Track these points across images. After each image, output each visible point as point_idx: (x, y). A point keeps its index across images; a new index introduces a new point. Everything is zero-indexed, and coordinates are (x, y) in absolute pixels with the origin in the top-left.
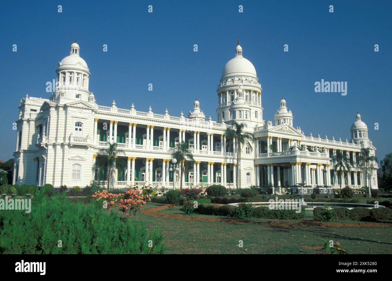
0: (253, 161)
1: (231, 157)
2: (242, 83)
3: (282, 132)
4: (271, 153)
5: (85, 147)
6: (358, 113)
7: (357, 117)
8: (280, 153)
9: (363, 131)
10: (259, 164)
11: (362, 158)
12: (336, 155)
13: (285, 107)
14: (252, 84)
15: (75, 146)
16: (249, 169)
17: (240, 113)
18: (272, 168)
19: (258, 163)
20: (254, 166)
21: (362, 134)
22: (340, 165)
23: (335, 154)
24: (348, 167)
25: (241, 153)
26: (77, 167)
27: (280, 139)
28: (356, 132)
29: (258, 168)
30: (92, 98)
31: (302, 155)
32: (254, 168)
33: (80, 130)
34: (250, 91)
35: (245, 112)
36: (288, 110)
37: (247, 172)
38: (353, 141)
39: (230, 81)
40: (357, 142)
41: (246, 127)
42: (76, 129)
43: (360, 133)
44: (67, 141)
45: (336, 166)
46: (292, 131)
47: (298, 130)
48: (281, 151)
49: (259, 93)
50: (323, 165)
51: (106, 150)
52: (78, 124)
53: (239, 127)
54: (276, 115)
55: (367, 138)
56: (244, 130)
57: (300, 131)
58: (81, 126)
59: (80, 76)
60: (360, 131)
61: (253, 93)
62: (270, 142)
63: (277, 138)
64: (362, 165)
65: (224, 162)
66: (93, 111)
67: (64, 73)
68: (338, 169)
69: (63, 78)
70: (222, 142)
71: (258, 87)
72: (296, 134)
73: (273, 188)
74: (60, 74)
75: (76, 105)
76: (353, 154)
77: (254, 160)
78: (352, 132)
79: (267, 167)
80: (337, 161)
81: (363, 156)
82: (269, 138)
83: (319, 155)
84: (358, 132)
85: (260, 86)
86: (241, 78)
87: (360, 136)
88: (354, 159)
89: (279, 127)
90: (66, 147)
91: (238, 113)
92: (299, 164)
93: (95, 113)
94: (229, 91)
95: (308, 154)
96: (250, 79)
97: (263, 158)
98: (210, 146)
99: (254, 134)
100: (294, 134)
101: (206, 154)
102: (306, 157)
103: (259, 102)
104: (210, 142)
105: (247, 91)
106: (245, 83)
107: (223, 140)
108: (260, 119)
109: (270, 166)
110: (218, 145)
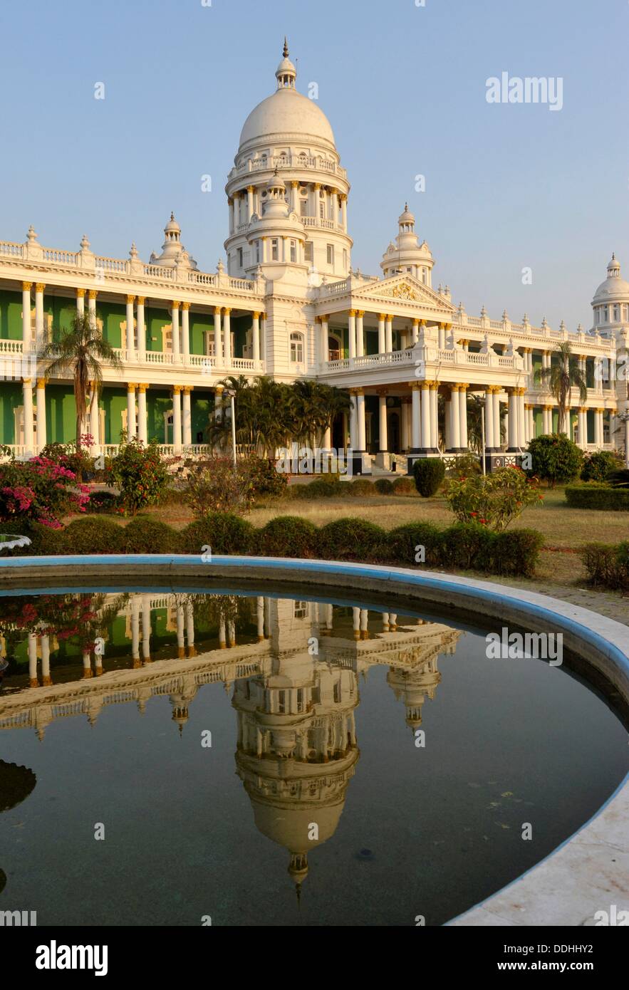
2: (291, 163)
4: (360, 358)
6: (613, 258)
7: (611, 270)
8: (386, 355)
12: (550, 365)
13: (412, 232)
14: (319, 167)
17: (275, 246)
18: (362, 398)
25: (275, 358)
27: (387, 317)
28: (606, 306)
31: (441, 360)
34: (313, 186)
35: (288, 242)
39: (257, 161)
46: (424, 295)
47: (443, 294)
48: (390, 349)
49: (340, 195)
50: (506, 392)
57: (447, 298)
61: (320, 192)
63: (378, 315)
71: (337, 176)
72: (435, 305)
73: (365, 457)
78: (597, 308)
82: (353, 314)
83: (495, 359)
84: (611, 308)
86: (287, 151)
87: (617, 317)
89: (387, 284)
91: (268, 246)
92: (434, 387)
94: (256, 190)
95: (461, 357)
96: (313, 152)
97: (337, 372)
98: (181, 339)
99: (314, 306)
100: (430, 306)
101: (166, 363)
102: (454, 368)
103: (341, 221)
104: (180, 326)
105: (303, 186)
106: (296, 163)
107: (223, 322)
108: (341, 267)
109: (356, 393)
110: (213, 338)
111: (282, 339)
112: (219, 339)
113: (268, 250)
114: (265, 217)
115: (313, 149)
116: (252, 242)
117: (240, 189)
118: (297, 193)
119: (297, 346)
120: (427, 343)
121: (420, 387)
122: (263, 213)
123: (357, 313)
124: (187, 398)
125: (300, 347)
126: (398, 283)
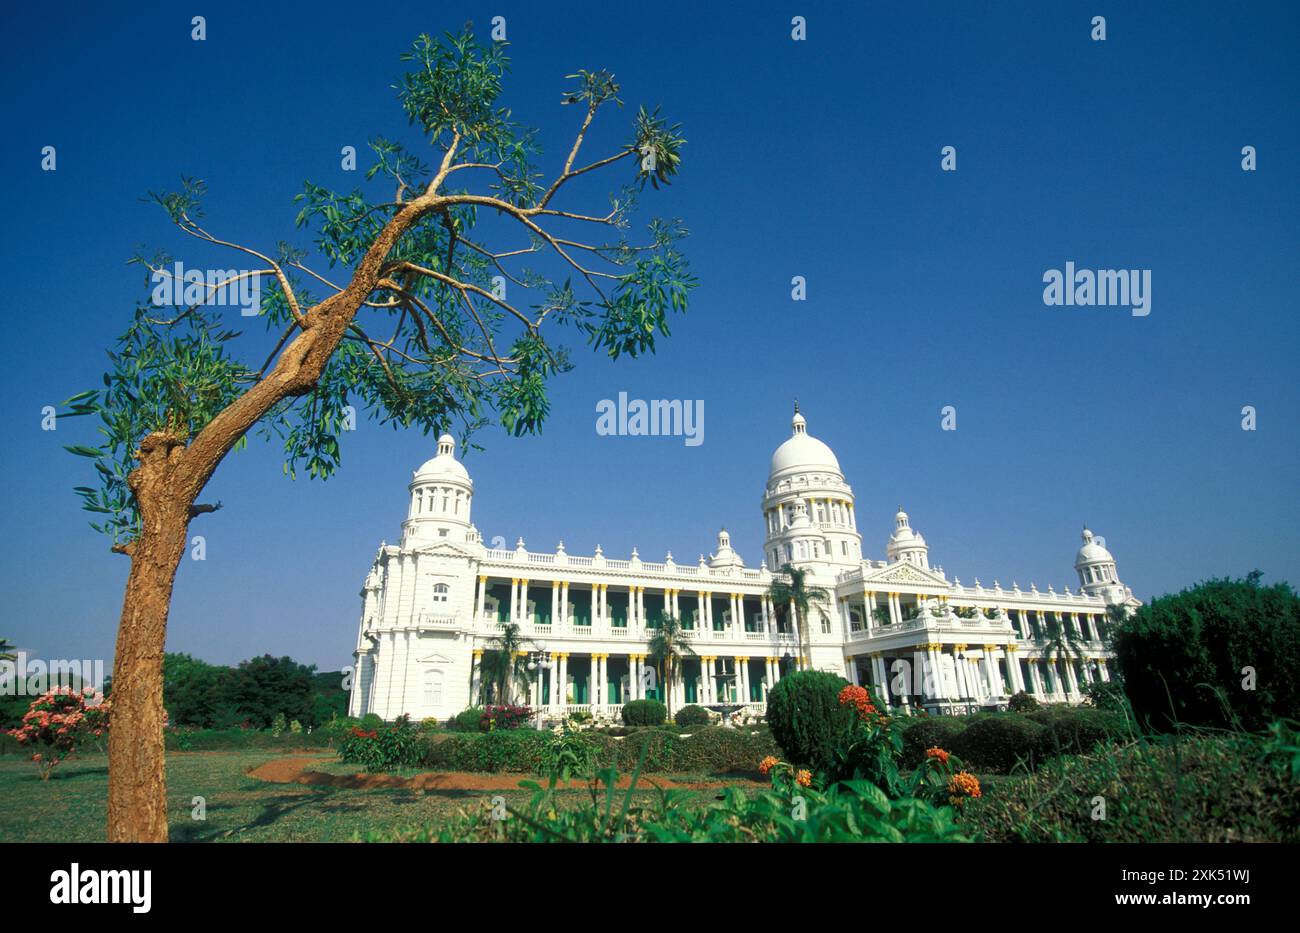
0: (840, 650)
1: (787, 642)
2: (808, 486)
3: (899, 580)
4: (877, 628)
5: (451, 635)
6: (1085, 529)
7: (1085, 539)
8: (898, 624)
9: (1104, 566)
10: (854, 656)
12: (1045, 623)
13: (908, 528)
14: (830, 486)
15: (429, 634)
17: (802, 548)
18: (881, 660)
19: (852, 652)
20: (843, 661)
21: (1103, 574)
22: (1057, 647)
23: (1042, 623)
24: (1078, 652)
25: (810, 632)
26: (434, 676)
27: (894, 595)
28: (1088, 569)
29: (853, 664)
30: (471, 533)
31: (941, 627)
32: (844, 666)
33: (444, 599)
34: (826, 501)
35: (811, 544)
36: (914, 534)
38: (1083, 590)
40: (1095, 592)
41: (813, 574)
42: (436, 598)
43: (1097, 573)
44: (415, 624)
45: (1048, 650)
46: (922, 575)
47: (937, 573)
48: (900, 620)
49: (847, 505)
51: (498, 639)
52: (441, 588)
53: (798, 577)
54: (889, 547)
55: (1116, 581)
56: (809, 581)
57: (942, 576)
58: (446, 591)
59: (452, 495)
60: (1096, 568)
61: (833, 505)
62: (871, 605)
63: (887, 594)
65: (772, 656)
66: (471, 560)
67: (420, 491)
68: (1054, 655)
69: (418, 501)
70: (765, 612)
71: (844, 491)
72: (933, 583)
74: (415, 493)
75: (435, 550)
76: (1089, 619)
77: (844, 647)
78: (1080, 571)
79: (870, 659)
80: (1049, 639)
81: (1114, 622)
82: (867, 595)
83: (986, 625)
84: (1092, 570)
85: (848, 489)
86: (805, 477)
87: (1099, 577)
88: (1094, 633)
89: (892, 567)
90: (413, 635)
91: (797, 547)
92: (937, 648)
93: (479, 564)
94: (784, 506)
95: (956, 622)
96: (824, 476)
97: (859, 640)
98: (738, 621)
99: (836, 590)
100: (927, 583)
101: (727, 640)
102: (952, 632)
103: (850, 523)
104: (737, 612)
105: (819, 501)
106: (813, 485)
107: (768, 607)
108: (854, 558)
109: (876, 657)
110: (760, 619)
111: (813, 618)
112: (766, 621)
113: (797, 550)
114: (793, 526)
116: (784, 545)
117: (772, 506)
118: (815, 506)
119: (826, 622)
120: (927, 614)
121: (926, 649)
122: (791, 523)
123: (870, 594)
124: (745, 666)
125: (828, 622)
126: (900, 568)
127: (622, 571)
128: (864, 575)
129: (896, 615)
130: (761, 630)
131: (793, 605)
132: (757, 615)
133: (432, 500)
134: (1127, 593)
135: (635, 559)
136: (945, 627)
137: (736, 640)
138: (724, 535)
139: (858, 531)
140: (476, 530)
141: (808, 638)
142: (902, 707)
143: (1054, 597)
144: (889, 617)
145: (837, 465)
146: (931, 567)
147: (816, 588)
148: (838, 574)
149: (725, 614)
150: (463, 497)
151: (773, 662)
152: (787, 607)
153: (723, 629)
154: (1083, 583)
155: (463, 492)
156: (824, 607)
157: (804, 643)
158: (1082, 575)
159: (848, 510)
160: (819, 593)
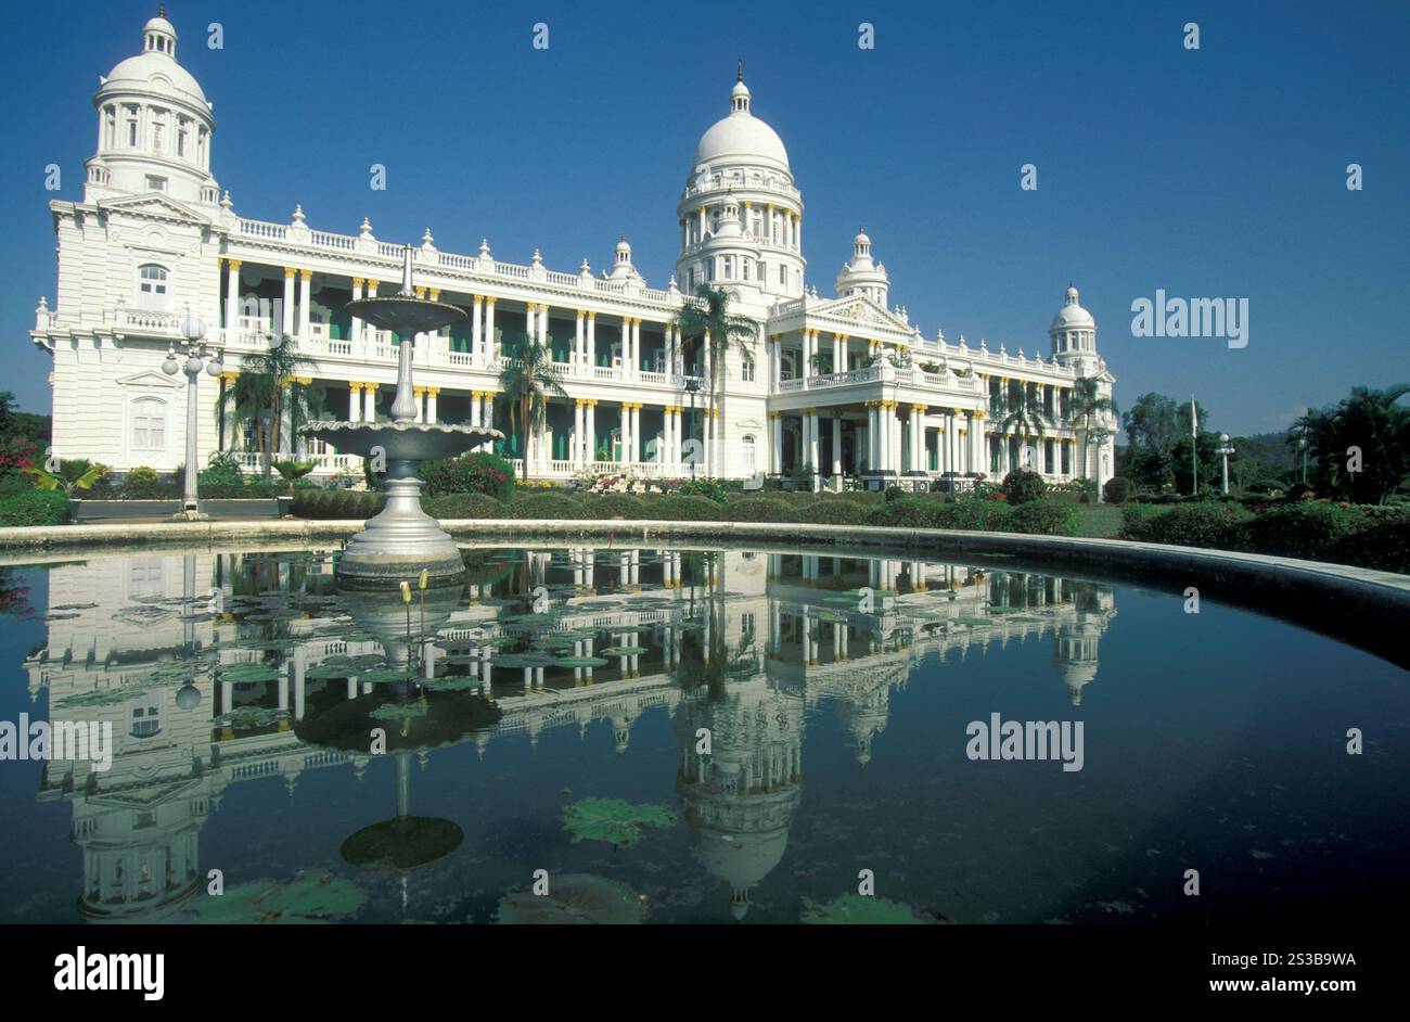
0: (763, 403)
3: (850, 319)
4: (814, 378)
8: (841, 374)
9: (1083, 333)
10: (780, 412)
11: (1077, 403)
12: (1007, 392)
13: (868, 256)
14: (773, 188)
16: (751, 424)
17: (728, 263)
18: (815, 420)
19: (777, 407)
20: (765, 418)
21: (1080, 343)
23: (1005, 391)
24: (1039, 428)
25: (727, 377)
27: (842, 338)
28: (1064, 335)
29: (777, 422)
30: (208, 189)
31: (901, 381)
32: (765, 423)
33: (160, 290)
35: (741, 261)
36: (875, 264)
37: (744, 434)
38: (1055, 359)
40: (1067, 362)
41: (739, 300)
42: (145, 287)
43: (1074, 341)
45: (1006, 423)
46: (880, 316)
47: (899, 315)
48: (845, 369)
49: (794, 216)
50: (964, 414)
52: (154, 272)
53: (717, 301)
55: (1092, 352)
56: (732, 309)
57: (904, 319)
59: (170, 121)
60: (1074, 334)
61: (775, 215)
62: (810, 347)
63: (833, 335)
64: (1076, 421)
65: (673, 404)
67: (111, 110)
69: (110, 126)
70: (668, 345)
71: (789, 197)
72: (892, 327)
73: (817, 479)
75: (139, 208)
76: (1055, 392)
77: (768, 400)
79: (800, 420)
80: (1010, 411)
81: (1080, 398)
82: (808, 333)
83: (953, 381)
84: (1069, 337)
86: (741, 172)
87: (1074, 346)
88: (1057, 408)
89: (842, 303)
91: (721, 264)
92: (891, 408)
93: (225, 240)
94: (708, 210)
95: (920, 378)
96: (767, 173)
97: (789, 391)
98: (631, 356)
99: (767, 326)
100: (886, 327)
101: (615, 380)
102: (912, 388)
103: (794, 242)
104: (630, 343)
105: (757, 207)
106: (750, 184)
107: (674, 340)
108: (794, 288)
109: (809, 414)
110: (662, 356)
111: (733, 358)
112: (669, 357)
113: (721, 267)
114: (718, 235)
115: (766, 170)
116: (703, 261)
117: (691, 210)
118: (750, 213)
119: (749, 366)
120: (885, 362)
121: (877, 407)
122: (716, 232)
123: (812, 333)
124: (636, 416)
125: (752, 366)
126: (854, 304)
127: (462, 270)
128: (807, 306)
129: (840, 363)
130: (662, 368)
131: (707, 340)
132: (658, 351)
133: (133, 126)
134: (1100, 367)
135: (484, 255)
136: (904, 381)
137: (627, 381)
138: (624, 247)
139: (802, 255)
140: (215, 184)
141: (723, 385)
142: (832, 477)
143: (1023, 363)
144: (832, 364)
145: (787, 163)
146: (891, 307)
147: (741, 319)
148: (772, 305)
149: (613, 347)
150: (192, 129)
151: (673, 412)
152: (699, 342)
153: (610, 365)
154: (1055, 351)
155: (192, 120)
156: (749, 347)
157: (717, 390)
158: (1055, 341)
159: (794, 225)
160: (745, 326)
